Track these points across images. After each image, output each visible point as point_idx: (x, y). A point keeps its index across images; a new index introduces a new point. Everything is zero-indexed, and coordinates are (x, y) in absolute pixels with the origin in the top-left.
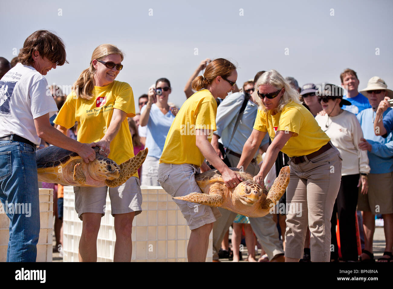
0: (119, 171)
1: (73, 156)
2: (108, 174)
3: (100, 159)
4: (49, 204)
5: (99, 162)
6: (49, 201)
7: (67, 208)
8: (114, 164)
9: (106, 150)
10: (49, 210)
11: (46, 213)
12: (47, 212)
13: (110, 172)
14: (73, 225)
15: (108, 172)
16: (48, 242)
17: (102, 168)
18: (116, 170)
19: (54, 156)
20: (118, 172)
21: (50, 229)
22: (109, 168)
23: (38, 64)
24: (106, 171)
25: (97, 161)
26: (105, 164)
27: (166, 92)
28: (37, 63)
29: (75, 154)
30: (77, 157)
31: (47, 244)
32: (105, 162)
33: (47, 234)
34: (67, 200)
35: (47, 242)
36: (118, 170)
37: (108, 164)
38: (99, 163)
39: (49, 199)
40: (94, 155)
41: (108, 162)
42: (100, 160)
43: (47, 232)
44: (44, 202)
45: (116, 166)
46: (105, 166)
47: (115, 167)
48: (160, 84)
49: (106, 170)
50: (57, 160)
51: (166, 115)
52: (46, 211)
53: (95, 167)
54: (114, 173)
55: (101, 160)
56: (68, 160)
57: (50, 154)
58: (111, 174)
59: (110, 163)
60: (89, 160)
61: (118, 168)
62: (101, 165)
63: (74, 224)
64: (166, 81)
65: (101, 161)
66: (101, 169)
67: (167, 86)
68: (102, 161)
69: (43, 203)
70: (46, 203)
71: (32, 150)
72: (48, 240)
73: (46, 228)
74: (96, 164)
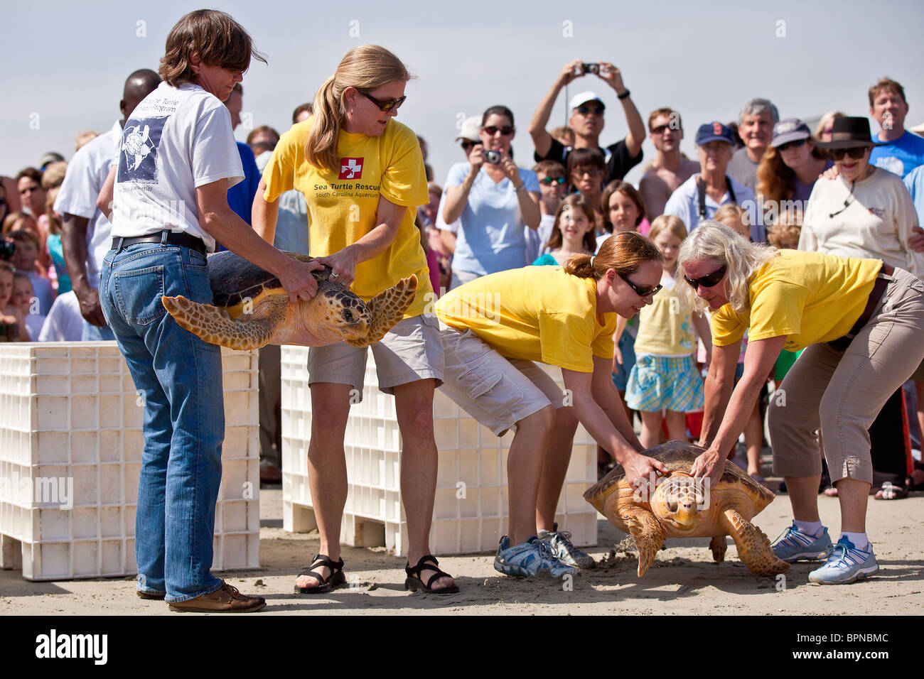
0: (368, 321)
1: (270, 288)
2: (344, 327)
3: (330, 294)
4: (250, 375)
5: (327, 300)
6: (250, 368)
7: (288, 382)
8: (358, 308)
9: (343, 275)
10: (250, 387)
11: (245, 394)
12: (245, 391)
13: (349, 323)
14: (302, 418)
15: (345, 322)
16: (250, 454)
17: (332, 313)
18: (361, 319)
19: (233, 280)
20: (366, 323)
21: (252, 426)
22: (348, 315)
23: (204, 80)
24: (340, 322)
25: (324, 296)
26: (338, 306)
27: (506, 137)
28: (203, 77)
29: (276, 283)
30: (277, 289)
31: (247, 458)
32: (339, 302)
33: (248, 438)
34: (288, 366)
35: (248, 455)
36: (365, 320)
37: (345, 306)
38: (328, 304)
39: (250, 364)
40: (312, 288)
41: (346, 302)
42: (329, 297)
43: (248, 434)
44: (240, 370)
45: (362, 312)
46: (339, 310)
47: (359, 313)
48: (493, 120)
49: (341, 319)
50: (237, 291)
51: (500, 185)
52: (244, 389)
53: (320, 310)
54: (356, 326)
55: (332, 296)
56: (257, 295)
57: (228, 275)
58: (350, 326)
59: (349, 305)
60: (298, 297)
61: (365, 316)
62: (331, 308)
63: (304, 416)
64: (506, 113)
65: (330, 299)
66: (329, 316)
67: (508, 123)
68: (334, 299)
69: (236, 372)
70: (244, 372)
71: (203, 263)
72: (250, 450)
73: (245, 426)
74: (320, 304)
